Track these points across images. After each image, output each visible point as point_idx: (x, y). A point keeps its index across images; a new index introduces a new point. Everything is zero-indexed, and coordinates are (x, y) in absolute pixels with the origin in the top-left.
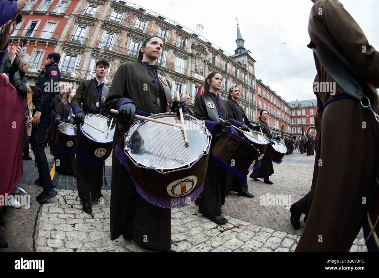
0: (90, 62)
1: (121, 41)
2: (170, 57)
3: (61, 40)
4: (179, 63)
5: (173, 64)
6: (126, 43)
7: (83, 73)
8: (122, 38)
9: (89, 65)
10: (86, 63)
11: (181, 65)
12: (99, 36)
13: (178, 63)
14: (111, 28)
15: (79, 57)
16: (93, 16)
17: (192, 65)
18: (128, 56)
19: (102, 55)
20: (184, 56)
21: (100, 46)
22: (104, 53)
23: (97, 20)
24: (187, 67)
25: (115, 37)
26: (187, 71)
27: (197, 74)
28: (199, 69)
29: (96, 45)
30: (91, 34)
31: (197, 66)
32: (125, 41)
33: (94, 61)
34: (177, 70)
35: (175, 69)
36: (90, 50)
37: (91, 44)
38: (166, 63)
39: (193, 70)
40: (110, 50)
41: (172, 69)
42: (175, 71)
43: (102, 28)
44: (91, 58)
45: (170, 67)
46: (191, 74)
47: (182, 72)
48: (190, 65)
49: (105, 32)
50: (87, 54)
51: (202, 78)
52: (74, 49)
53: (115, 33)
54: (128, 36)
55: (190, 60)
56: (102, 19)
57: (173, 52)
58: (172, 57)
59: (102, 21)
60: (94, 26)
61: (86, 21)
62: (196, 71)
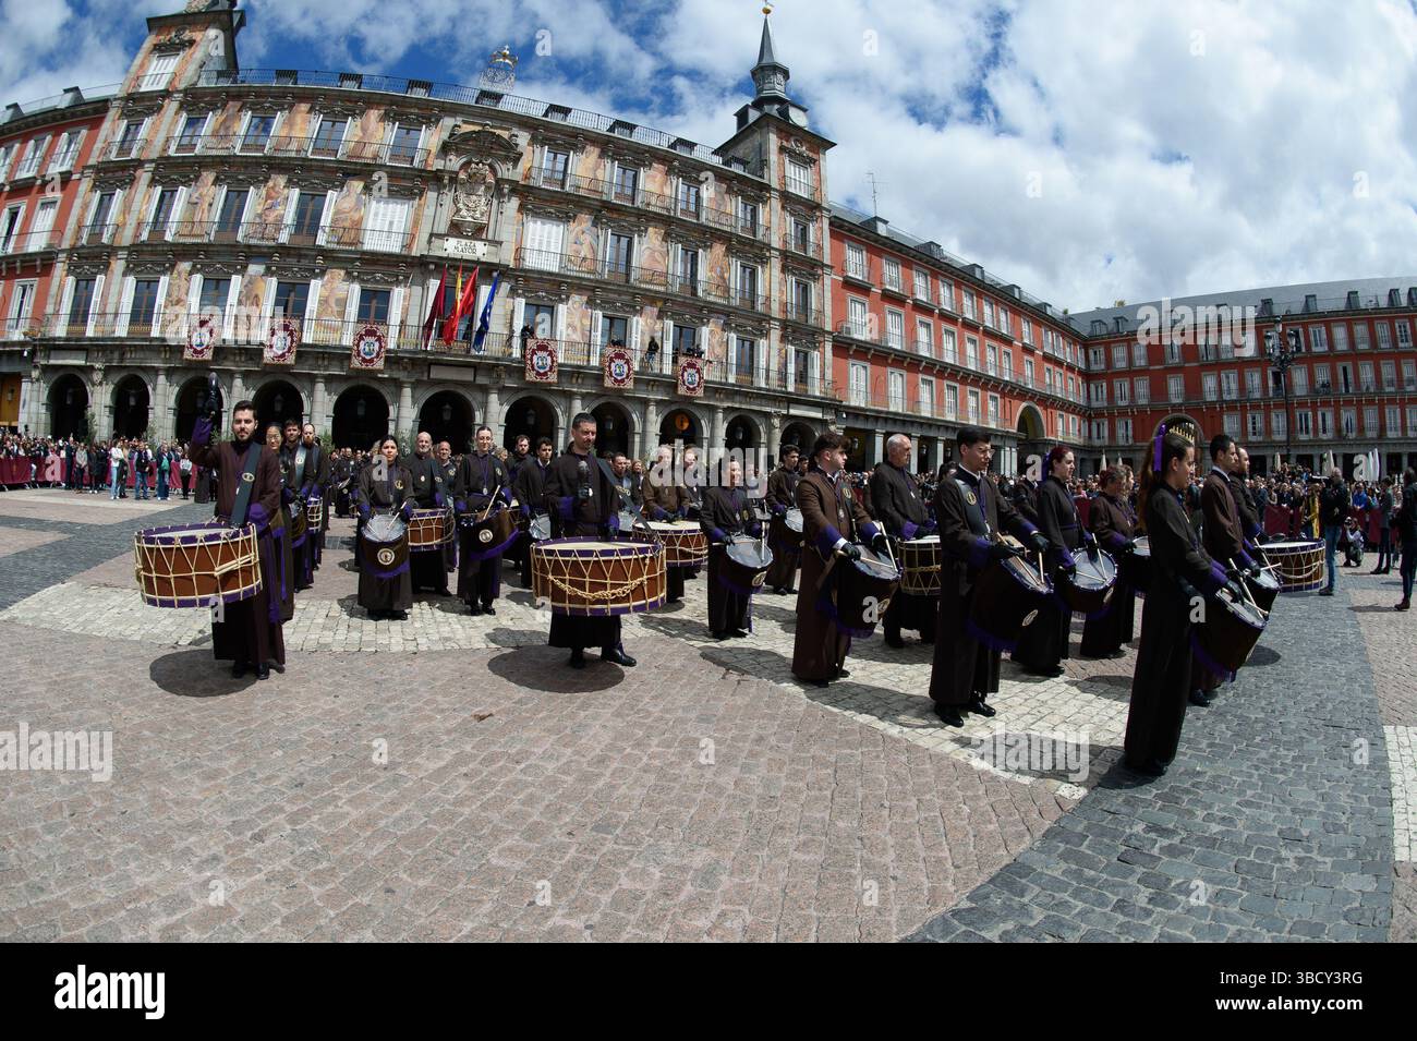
0: (122, 283)
1: (196, 203)
2: (348, 204)
3: (66, 244)
4: (384, 215)
5: (357, 226)
6: (211, 205)
7: (109, 319)
8: (200, 195)
9: (120, 294)
10: (114, 289)
11: (391, 223)
12: (144, 207)
13: (380, 216)
14: (174, 172)
15: (100, 278)
16: (134, 155)
17: (437, 209)
18: (209, 245)
19: (148, 258)
20: (405, 188)
21: (145, 236)
22: (153, 253)
23: (139, 163)
24: (416, 223)
25: (182, 193)
26: (414, 236)
27: (456, 237)
28: (470, 219)
29: (137, 236)
30: (126, 208)
31: (459, 210)
32: (208, 200)
33: (131, 281)
34: (373, 243)
35: (366, 241)
36: (123, 254)
37: (126, 238)
38: (333, 229)
39: (442, 228)
40: (169, 237)
41: (351, 244)
42: (367, 247)
43: (153, 183)
44: (125, 274)
45: (345, 239)
46: (429, 242)
47: (393, 246)
48: (429, 211)
49: (159, 189)
50: (118, 266)
51: (480, 251)
52: (91, 259)
53: (183, 184)
54: (217, 181)
55: (431, 195)
56: (154, 155)
57: (362, 184)
58: (358, 200)
59: (152, 161)
60: (132, 181)
61: (114, 175)
62: (456, 229)
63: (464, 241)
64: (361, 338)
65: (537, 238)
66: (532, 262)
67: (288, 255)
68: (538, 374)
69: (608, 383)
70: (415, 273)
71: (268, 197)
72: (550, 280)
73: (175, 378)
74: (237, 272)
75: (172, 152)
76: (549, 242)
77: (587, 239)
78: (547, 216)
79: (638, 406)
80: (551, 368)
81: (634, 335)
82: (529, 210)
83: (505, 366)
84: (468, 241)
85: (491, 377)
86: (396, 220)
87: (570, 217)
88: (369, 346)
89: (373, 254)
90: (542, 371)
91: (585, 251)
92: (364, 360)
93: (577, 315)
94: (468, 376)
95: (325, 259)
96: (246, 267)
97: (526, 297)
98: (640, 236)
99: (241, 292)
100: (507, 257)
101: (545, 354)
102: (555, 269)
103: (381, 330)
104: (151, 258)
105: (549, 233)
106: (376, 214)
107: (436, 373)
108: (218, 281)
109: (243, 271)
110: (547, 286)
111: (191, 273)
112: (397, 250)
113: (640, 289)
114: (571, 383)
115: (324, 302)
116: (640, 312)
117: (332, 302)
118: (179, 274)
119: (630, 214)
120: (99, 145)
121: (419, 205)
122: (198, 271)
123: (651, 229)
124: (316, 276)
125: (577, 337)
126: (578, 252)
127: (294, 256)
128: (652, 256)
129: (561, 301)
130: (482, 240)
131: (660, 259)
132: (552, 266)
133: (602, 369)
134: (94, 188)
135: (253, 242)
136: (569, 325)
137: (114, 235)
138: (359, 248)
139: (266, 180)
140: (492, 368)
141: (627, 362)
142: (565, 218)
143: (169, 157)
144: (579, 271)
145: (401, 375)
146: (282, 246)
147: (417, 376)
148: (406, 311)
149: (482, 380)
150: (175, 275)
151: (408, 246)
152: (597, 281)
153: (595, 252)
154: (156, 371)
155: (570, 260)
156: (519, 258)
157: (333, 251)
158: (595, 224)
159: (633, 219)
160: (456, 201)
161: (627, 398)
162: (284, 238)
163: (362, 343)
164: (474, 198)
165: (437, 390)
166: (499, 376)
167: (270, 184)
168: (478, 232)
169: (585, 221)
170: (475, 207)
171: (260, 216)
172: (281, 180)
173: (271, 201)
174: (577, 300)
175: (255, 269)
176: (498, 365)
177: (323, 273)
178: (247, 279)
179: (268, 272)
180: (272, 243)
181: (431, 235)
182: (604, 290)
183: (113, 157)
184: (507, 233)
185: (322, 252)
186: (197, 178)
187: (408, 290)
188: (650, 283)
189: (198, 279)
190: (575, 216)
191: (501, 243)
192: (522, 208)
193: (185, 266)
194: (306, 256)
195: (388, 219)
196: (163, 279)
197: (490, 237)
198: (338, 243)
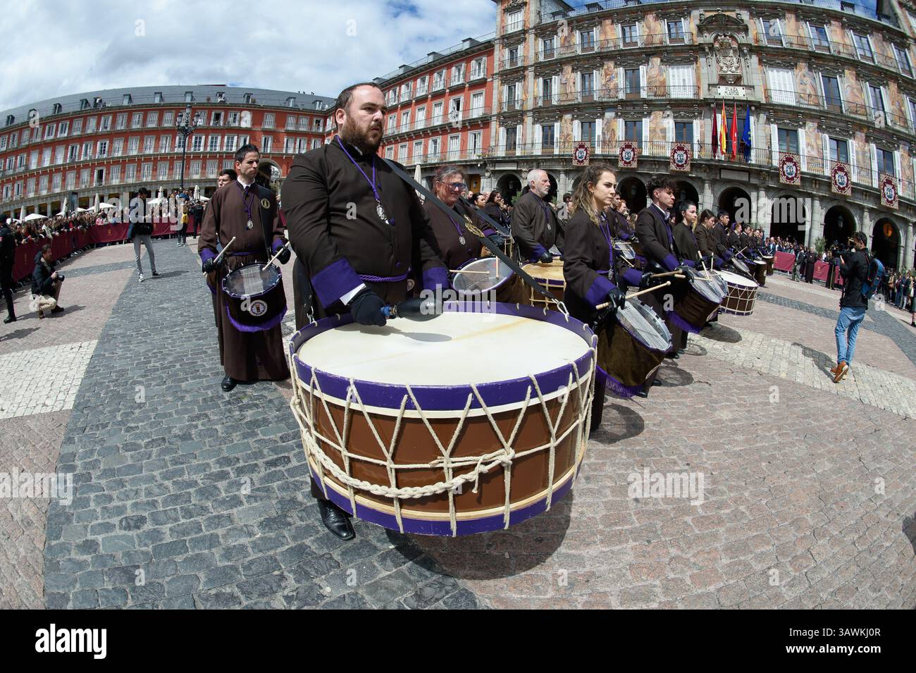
0: (533, 128)
1: (566, 83)
2: (654, 72)
3: (495, 112)
4: (679, 76)
5: (663, 84)
6: (574, 83)
7: (528, 146)
8: (567, 79)
9: (533, 133)
10: (529, 131)
11: (684, 80)
12: (536, 89)
13: (676, 77)
14: (547, 69)
15: (519, 127)
16: (520, 64)
17: (709, 68)
18: (579, 104)
19: (545, 114)
20: (685, 58)
21: (540, 103)
22: (547, 111)
23: (525, 68)
24: (698, 79)
25: (556, 80)
26: (699, 88)
27: (724, 85)
28: (729, 73)
29: (536, 103)
30: (525, 91)
31: (722, 68)
32: (572, 81)
33: (538, 128)
34: (676, 94)
35: (672, 93)
36: (531, 114)
37: (530, 105)
38: (650, 88)
39: (716, 81)
40: (554, 103)
41: (663, 96)
42: (673, 96)
43: (536, 76)
44: (533, 124)
45: (658, 93)
46: (709, 90)
47: (689, 94)
48: (704, 70)
49: (541, 80)
50: (529, 120)
51: (741, 93)
52: (512, 119)
53: (555, 74)
54: (573, 71)
55: (702, 60)
56: (532, 63)
57: (659, 59)
58: (660, 69)
59: (532, 66)
60: (524, 77)
61: (513, 76)
62: (723, 80)
63: (730, 88)
64: (675, 152)
65: (777, 82)
66: (777, 99)
67: (627, 106)
68: (788, 178)
69: (834, 189)
70: (704, 110)
71: (606, 74)
72: (791, 111)
73: (571, 175)
74: (598, 117)
75: (541, 59)
76: (785, 84)
77: (808, 80)
78: (778, 66)
79: (858, 211)
80: (796, 174)
81: (851, 154)
82: (765, 63)
83: (766, 171)
84: (732, 87)
85: (759, 179)
86: (686, 78)
87: (792, 65)
88: (681, 156)
89: (676, 100)
90: (790, 177)
91: (809, 90)
92: (678, 165)
93: (813, 135)
94: (745, 178)
95: (648, 105)
96: (604, 114)
97: (777, 124)
98: (841, 76)
99: (603, 128)
100: (759, 97)
101: (791, 164)
102: (794, 104)
103: (687, 147)
104: (547, 114)
105: (784, 78)
106: (673, 76)
107: (725, 175)
108: (590, 123)
109: (602, 116)
110: (790, 115)
111: (572, 120)
112: (691, 97)
113: (848, 117)
114: (812, 187)
115: (653, 131)
116: (853, 136)
117: (658, 131)
118: (566, 121)
119: (830, 61)
120: (496, 63)
121: (698, 67)
122: (576, 119)
123: (846, 71)
124: (645, 116)
125: (814, 153)
126: (804, 90)
127: (630, 106)
128: (852, 92)
129: (801, 126)
130: (741, 86)
131: (858, 94)
132: (790, 101)
133: (830, 178)
134: (503, 84)
135: (604, 100)
136: (808, 145)
137: (522, 105)
138: (668, 97)
139: (602, 65)
140: (757, 172)
141: (846, 174)
142: (790, 66)
143: (541, 63)
144: (808, 105)
145: (703, 176)
146: (621, 101)
147: (713, 176)
148: (702, 135)
149: (754, 181)
150: (563, 121)
151: (697, 94)
152: (820, 111)
153: (815, 90)
154: (559, 172)
155: (801, 97)
156: (768, 97)
157: (651, 100)
158: (810, 69)
159: (833, 64)
160: (718, 62)
161: (850, 203)
162: (622, 96)
163: (676, 155)
164: (728, 58)
165: (728, 186)
166: (764, 178)
167: (605, 67)
168: (737, 81)
169: (803, 66)
170: (730, 63)
171: (605, 85)
172: (611, 64)
173: (609, 77)
174: (811, 125)
175: (609, 115)
176: (762, 171)
177: (649, 114)
178: (605, 121)
179: (617, 116)
180: (616, 100)
181: (709, 85)
182: (827, 118)
183: (508, 67)
184: (755, 79)
185: (645, 101)
186: (561, 70)
187: (702, 121)
188: (856, 113)
189: (577, 123)
190: (796, 64)
191: (753, 87)
192: (761, 62)
193: (568, 117)
194: (637, 105)
195: (681, 78)
196: (556, 124)
197: (746, 84)
198: (655, 96)
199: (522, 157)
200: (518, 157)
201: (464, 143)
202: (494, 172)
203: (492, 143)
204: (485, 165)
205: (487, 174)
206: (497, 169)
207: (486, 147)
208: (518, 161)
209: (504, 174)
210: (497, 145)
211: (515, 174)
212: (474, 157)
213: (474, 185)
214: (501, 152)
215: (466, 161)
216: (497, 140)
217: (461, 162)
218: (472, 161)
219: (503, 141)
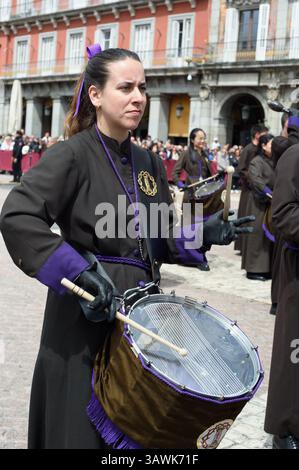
199: (267, 62)
200: (261, 63)
201: (160, 37)
202: (215, 90)
203: (213, 38)
204: (199, 77)
205: (204, 94)
206: (221, 83)
207: (201, 45)
208: (259, 71)
209: (233, 93)
210: (221, 42)
211: (253, 94)
212: (179, 63)
213: (178, 113)
214: (228, 55)
215: (165, 70)
216: (222, 32)
217: (155, 71)
218: (176, 70)
219: (232, 35)
